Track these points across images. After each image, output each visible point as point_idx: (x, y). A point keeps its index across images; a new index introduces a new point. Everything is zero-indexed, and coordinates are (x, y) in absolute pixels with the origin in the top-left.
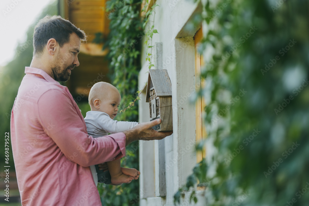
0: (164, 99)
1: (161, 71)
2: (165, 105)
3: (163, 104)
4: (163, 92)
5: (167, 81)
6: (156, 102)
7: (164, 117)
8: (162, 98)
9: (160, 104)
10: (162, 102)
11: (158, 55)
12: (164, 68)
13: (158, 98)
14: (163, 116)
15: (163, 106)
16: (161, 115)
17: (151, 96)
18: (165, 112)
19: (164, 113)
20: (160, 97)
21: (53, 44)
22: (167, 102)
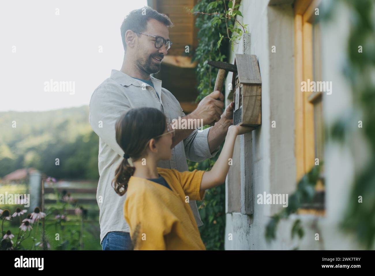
0: (248, 87)
1: (249, 57)
2: (249, 95)
3: (247, 93)
4: (249, 79)
5: (254, 67)
6: (240, 91)
7: (247, 108)
8: (246, 86)
9: (244, 92)
10: (246, 91)
11: (245, 47)
12: (252, 53)
13: (242, 85)
14: (246, 106)
15: (246, 95)
16: (244, 106)
17: (236, 85)
18: (249, 103)
19: (247, 103)
20: (244, 84)
21: (131, 36)
22: (252, 91)
